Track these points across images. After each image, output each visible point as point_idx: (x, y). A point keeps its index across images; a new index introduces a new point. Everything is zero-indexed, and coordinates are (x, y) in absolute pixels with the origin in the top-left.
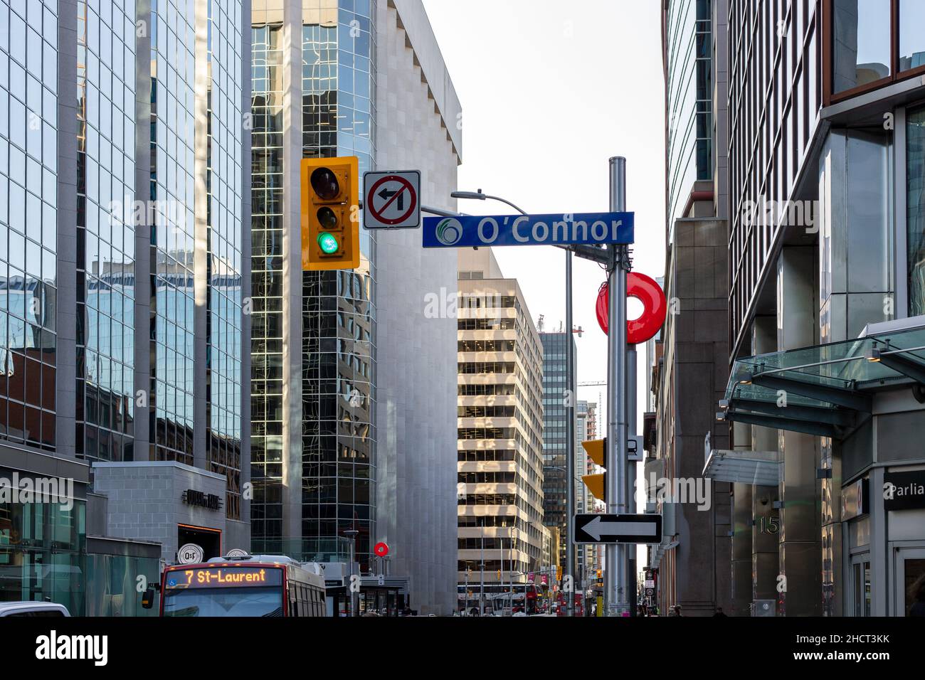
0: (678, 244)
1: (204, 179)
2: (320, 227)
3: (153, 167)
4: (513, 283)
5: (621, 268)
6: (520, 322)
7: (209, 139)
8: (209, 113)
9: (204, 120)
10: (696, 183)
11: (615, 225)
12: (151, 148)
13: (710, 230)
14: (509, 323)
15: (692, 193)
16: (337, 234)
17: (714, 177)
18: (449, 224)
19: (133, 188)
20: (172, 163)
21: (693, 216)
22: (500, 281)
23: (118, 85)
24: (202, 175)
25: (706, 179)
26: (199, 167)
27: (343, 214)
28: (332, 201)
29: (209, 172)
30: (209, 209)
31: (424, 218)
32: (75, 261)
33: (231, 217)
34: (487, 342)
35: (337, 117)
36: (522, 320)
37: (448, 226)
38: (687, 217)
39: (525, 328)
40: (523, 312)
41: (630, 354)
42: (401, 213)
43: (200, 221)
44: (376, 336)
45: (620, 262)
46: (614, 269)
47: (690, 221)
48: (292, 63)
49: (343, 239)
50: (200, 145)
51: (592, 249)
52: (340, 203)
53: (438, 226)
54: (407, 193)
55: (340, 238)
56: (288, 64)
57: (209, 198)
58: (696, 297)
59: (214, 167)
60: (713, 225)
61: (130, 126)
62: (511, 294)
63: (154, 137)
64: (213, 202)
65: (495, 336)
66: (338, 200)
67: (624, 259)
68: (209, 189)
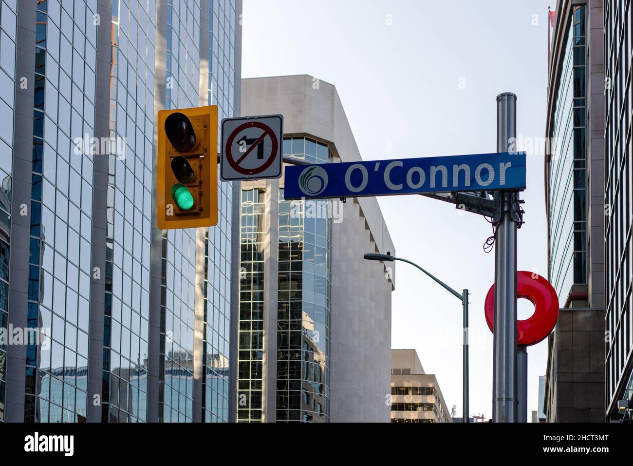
0: (559, 329)
1: (202, 288)
2: (177, 182)
3: (164, 278)
4: (432, 378)
5: (510, 220)
6: (437, 407)
7: (206, 260)
8: (207, 241)
9: (202, 245)
10: (573, 286)
11: (503, 167)
12: (162, 263)
13: (586, 318)
14: (430, 407)
15: (570, 294)
16: (195, 189)
17: (588, 281)
18: (314, 173)
19: (148, 291)
20: (178, 275)
21: (571, 307)
22: (423, 376)
23: (138, 215)
24: (200, 285)
25: (581, 282)
26: (197, 279)
27: (201, 167)
28: (190, 154)
29: (206, 283)
30: (205, 310)
31: (286, 167)
32: (103, 340)
33: (222, 317)
34: (413, 420)
35: (303, 251)
36: (439, 405)
37: (312, 175)
38: (568, 307)
39: (441, 411)
40: (440, 399)
41: (520, 355)
42: (262, 162)
43: (198, 318)
44: (329, 410)
45: (509, 211)
46: (502, 220)
47: (569, 311)
48: (271, 212)
49: (201, 194)
50: (199, 262)
51: (476, 199)
52: (197, 156)
53: (301, 175)
54: (268, 140)
55: (197, 193)
56: (269, 213)
57: (206, 302)
58: (574, 372)
59: (210, 280)
60: (588, 314)
61: (147, 246)
62: (431, 385)
63: (164, 254)
64: (209, 304)
65: (418, 416)
66: (196, 153)
67: (514, 207)
68: (205, 294)
